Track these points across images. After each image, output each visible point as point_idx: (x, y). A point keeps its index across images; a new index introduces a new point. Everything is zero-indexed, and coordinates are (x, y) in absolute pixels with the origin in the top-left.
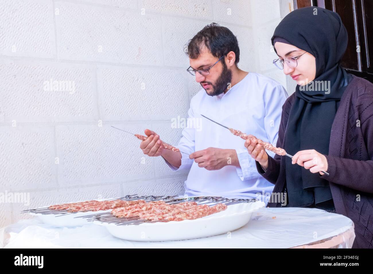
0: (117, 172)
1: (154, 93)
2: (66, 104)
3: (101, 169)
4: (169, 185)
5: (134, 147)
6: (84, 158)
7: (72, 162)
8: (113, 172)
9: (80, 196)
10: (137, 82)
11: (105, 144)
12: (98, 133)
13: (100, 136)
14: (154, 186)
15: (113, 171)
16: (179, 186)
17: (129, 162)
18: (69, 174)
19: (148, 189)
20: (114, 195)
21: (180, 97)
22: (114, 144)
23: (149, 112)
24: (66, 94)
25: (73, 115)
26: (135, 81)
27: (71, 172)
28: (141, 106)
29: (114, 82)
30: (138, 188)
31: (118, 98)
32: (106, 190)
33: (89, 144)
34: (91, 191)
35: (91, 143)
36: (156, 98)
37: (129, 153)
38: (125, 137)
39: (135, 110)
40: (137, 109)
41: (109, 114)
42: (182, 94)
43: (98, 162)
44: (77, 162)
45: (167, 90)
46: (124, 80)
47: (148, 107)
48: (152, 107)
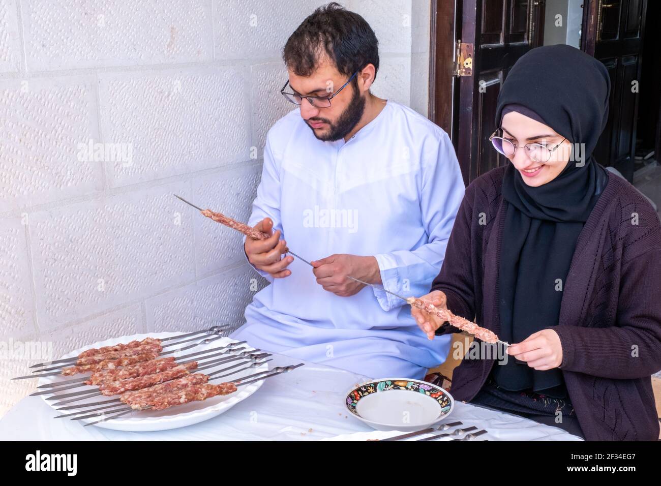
0: (134, 283)
1: (196, 117)
2: (44, 165)
3: (109, 282)
4: (216, 288)
5: (162, 230)
6: (80, 268)
7: (60, 280)
8: (130, 283)
9: (76, 340)
10: (168, 100)
11: (114, 233)
12: (103, 215)
13: (107, 220)
14: (194, 294)
15: (127, 283)
16: (231, 285)
17: (155, 259)
18: (55, 304)
19: (184, 301)
20: (130, 324)
21: (236, 120)
22: (129, 231)
23: (187, 157)
24: (43, 145)
25: (58, 186)
26: (165, 97)
27: (59, 299)
28: (173, 147)
29: (128, 107)
30: (169, 304)
31: (136, 137)
32: (118, 320)
33: (87, 238)
34: (93, 327)
35: (91, 235)
36: (199, 128)
37: (154, 242)
38: (148, 212)
39: (165, 157)
40: (167, 154)
41: (121, 173)
42: (240, 112)
43: (104, 270)
44: (68, 278)
45: (216, 109)
46: (146, 98)
47: (185, 148)
48: (192, 147)
